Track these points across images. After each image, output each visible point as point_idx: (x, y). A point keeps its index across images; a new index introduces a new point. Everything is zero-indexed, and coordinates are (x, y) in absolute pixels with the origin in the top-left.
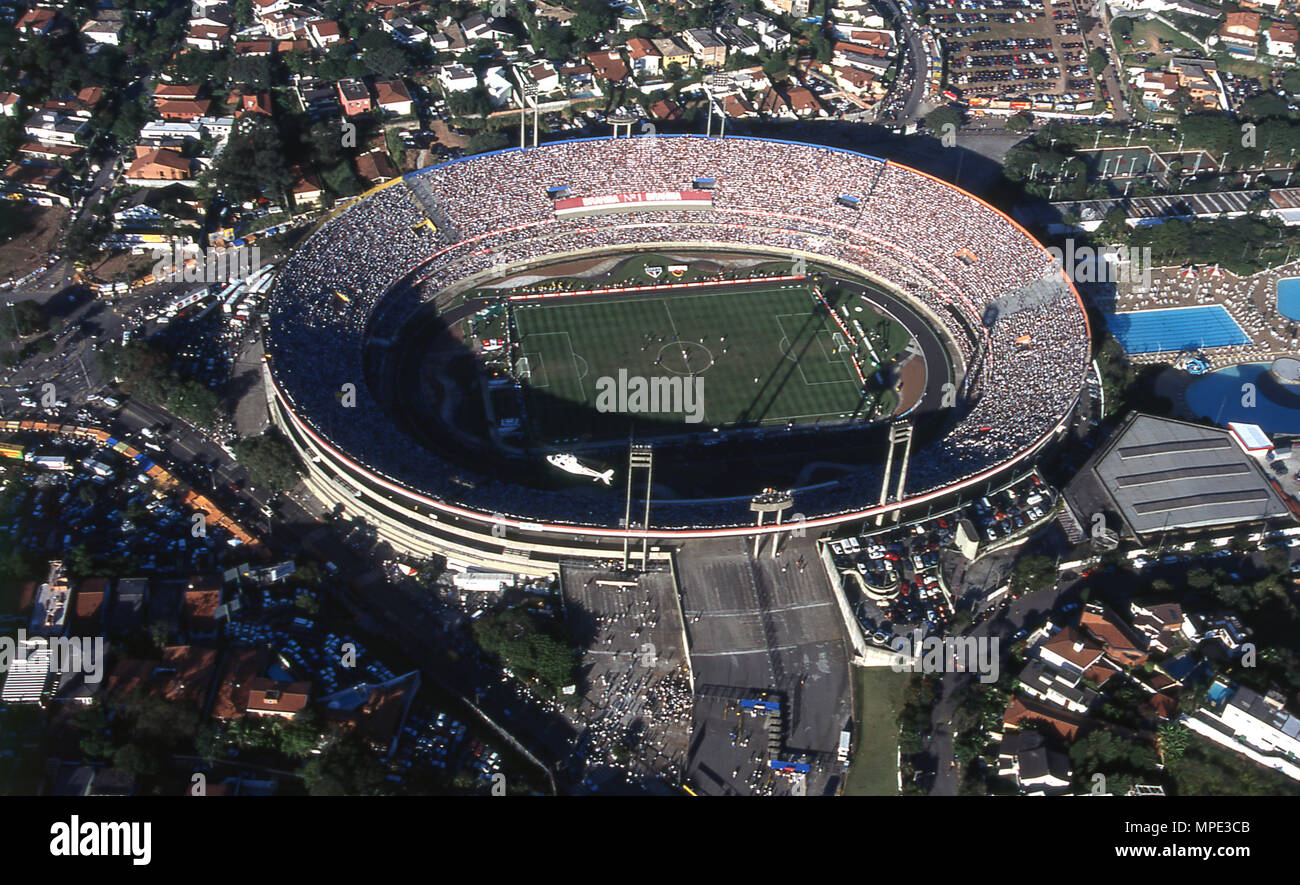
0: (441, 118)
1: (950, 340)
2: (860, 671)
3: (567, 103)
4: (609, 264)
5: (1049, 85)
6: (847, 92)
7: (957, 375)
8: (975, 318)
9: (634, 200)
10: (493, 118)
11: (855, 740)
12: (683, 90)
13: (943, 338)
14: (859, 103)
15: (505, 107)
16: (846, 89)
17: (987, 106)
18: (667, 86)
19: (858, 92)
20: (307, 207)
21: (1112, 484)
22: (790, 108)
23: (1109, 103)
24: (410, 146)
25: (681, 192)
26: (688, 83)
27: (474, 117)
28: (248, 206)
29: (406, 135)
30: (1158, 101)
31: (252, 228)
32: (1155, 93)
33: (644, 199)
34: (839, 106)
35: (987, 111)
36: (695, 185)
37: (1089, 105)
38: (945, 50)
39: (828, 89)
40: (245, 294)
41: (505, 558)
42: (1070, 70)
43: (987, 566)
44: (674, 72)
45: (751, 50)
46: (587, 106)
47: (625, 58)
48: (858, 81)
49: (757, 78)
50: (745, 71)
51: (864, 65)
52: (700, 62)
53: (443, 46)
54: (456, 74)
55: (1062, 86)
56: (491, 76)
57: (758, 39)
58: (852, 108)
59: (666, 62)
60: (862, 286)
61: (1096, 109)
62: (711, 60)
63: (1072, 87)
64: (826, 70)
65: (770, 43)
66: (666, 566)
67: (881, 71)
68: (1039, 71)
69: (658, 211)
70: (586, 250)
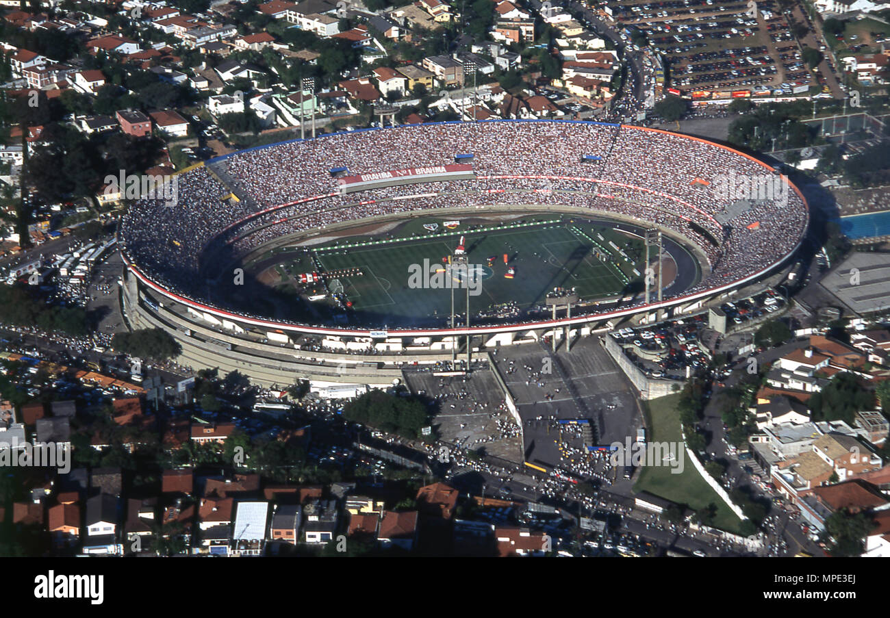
0: (216, 138)
1: (693, 248)
2: (645, 403)
3: (328, 120)
4: (392, 226)
5: (767, 79)
6: (579, 97)
7: (702, 267)
9: (405, 175)
10: (264, 136)
12: (430, 106)
13: (689, 248)
14: (592, 105)
15: (272, 126)
16: (578, 95)
17: (710, 97)
18: (416, 102)
19: (588, 94)
20: (109, 207)
21: (834, 290)
22: (529, 110)
23: (825, 86)
24: (194, 159)
25: (446, 166)
26: (434, 100)
27: (246, 134)
28: (56, 208)
29: (188, 150)
30: (871, 79)
31: (64, 223)
33: (414, 173)
34: (573, 108)
35: (710, 102)
36: (457, 160)
37: (805, 88)
38: (666, 62)
39: (561, 97)
40: (76, 262)
41: (358, 371)
42: (787, 66)
43: (736, 340)
44: (420, 91)
45: (487, 70)
46: (346, 122)
47: (374, 82)
48: (588, 85)
49: (495, 92)
50: (484, 87)
51: (590, 76)
52: (442, 82)
53: (203, 85)
54: (224, 102)
55: (779, 77)
56: (255, 103)
57: (492, 60)
58: (585, 109)
59: (412, 83)
60: (613, 223)
61: (813, 91)
62: (451, 79)
63: (789, 77)
64: (557, 83)
65: (504, 64)
66: (486, 365)
67: (607, 78)
68: (757, 70)
69: (427, 182)
70: (369, 218)
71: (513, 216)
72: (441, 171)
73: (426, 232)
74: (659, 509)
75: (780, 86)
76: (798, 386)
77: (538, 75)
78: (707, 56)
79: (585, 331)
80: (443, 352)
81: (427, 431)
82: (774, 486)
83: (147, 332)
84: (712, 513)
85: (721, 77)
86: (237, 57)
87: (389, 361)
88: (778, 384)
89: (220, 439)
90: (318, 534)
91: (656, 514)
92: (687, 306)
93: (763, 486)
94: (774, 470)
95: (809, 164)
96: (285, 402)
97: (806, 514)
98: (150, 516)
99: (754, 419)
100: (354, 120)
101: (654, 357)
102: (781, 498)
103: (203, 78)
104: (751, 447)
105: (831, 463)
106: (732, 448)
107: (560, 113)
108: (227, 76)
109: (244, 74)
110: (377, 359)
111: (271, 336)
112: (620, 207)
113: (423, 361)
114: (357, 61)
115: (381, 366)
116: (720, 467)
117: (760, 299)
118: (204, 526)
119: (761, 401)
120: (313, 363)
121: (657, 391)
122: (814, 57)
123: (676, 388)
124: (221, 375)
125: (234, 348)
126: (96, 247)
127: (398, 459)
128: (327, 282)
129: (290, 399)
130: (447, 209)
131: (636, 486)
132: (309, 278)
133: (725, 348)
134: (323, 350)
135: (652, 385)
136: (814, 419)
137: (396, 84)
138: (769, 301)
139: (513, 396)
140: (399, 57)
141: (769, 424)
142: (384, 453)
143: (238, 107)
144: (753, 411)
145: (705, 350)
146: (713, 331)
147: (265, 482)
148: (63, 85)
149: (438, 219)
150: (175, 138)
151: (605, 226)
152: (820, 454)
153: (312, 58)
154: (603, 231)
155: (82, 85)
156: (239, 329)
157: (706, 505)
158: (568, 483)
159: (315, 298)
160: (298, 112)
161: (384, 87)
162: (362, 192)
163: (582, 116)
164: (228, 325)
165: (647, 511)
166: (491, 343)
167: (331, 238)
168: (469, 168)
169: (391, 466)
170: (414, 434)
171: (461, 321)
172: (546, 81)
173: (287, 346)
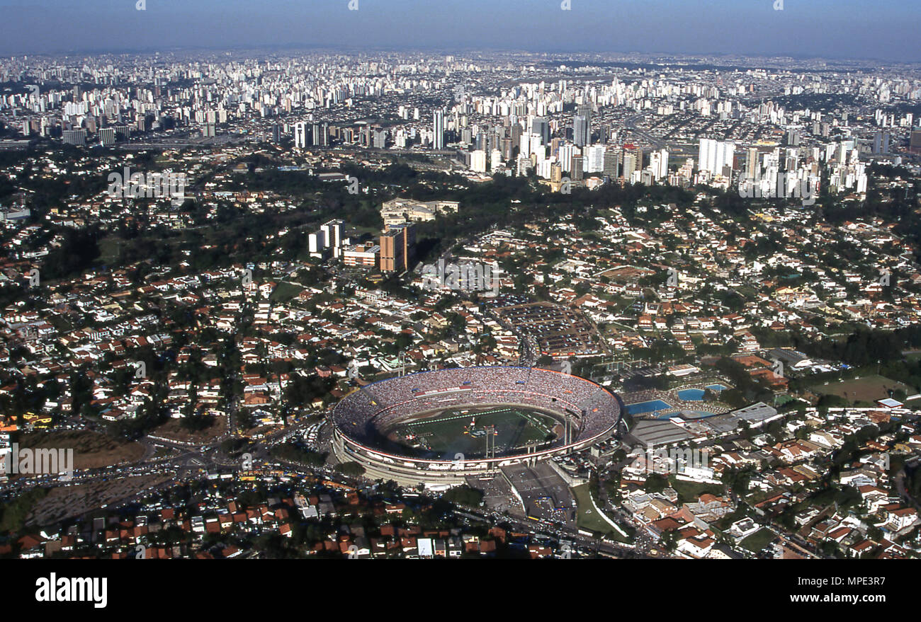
2: (572, 488)
4: (439, 413)
5: (580, 347)
6: (506, 356)
8: (580, 415)
10: (378, 375)
11: (576, 502)
12: (445, 361)
14: (512, 359)
17: (559, 355)
18: (439, 359)
19: (510, 355)
20: (318, 408)
22: (487, 361)
23: (603, 350)
24: (350, 386)
25: (460, 387)
26: (446, 358)
27: (371, 375)
28: (296, 409)
29: (347, 382)
30: (621, 347)
31: (301, 415)
32: (619, 344)
34: (504, 360)
35: (560, 357)
36: (464, 384)
37: (596, 351)
38: (538, 341)
39: (499, 356)
40: (310, 432)
41: (446, 478)
42: (586, 342)
43: (603, 459)
44: (440, 354)
45: (468, 345)
46: (411, 368)
47: (421, 351)
48: (510, 351)
49: (472, 354)
50: (467, 352)
51: (509, 347)
52: (449, 351)
53: (349, 354)
54: (360, 361)
55: (584, 347)
56: (373, 361)
57: (468, 341)
58: (509, 361)
59: (437, 351)
60: (534, 410)
61: (599, 353)
62: (453, 349)
63: (588, 347)
64: (495, 350)
65: (473, 342)
66: (500, 474)
67: (516, 348)
68: (574, 344)
69: (452, 394)
70: (429, 410)
72: (458, 389)
73: (455, 416)
74: (591, 535)
75: (585, 350)
76: (636, 478)
77: (488, 347)
78: (553, 338)
79: (539, 458)
80: (481, 469)
81: (482, 504)
82: (635, 521)
83: (349, 463)
84: (612, 534)
85: (562, 347)
86: (362, 342)
87: (457, 474)
88: (627, 478)
89: (400, 511)
90: (455, 552)
91: (590, 537)
92: (578, 446)
93: (631, 522)
94: (635, 515)
95: (607, 383)
96: (415, 492)
97: (651, 533)
98: (382, 546)
99: (621, 493)
100: (414, 368)
101: (573, 469)
102: (639, 526)
103: (349, 351)
104: (622, 506)
105: (659, 511)
106: (614, 506)
107: (500, 363)
108: (358, 350)
109: (365, 349)
110: (454, 473)
111: (406, 464)
112: (534, 402)
113: (472, 473)
114: (412, 343)
115: (455, 476)
116: (612, 515)
117: (609, 441)
118: (405, 550)
119: (623, 486)
120: (425, 475)
121: (576, 483)
122: (596, 339)
123: (584, 481)
124: (385, 481)
125: (390, 469)
126: (317, 425)
127: (473, 517)
128: (419, 439)
129: (417, 491)
130: (461, 405)
131: (577, 525)
132: (411, 437)
133: (600, 463)
134: (430, 470)
135: (574, 481)
136: (647, 492)
137: (430, 352)
138: (612, 443)
139: (515, 486)
140: (429, 340)
141: (628, 495)
142: (466, 515)
143: (366, 363)
144: (620, 490)
145: (593, 465)
146: (594, 456)
147: (423, 529)
148: (290, 356)
149: (459, 410)
150: (341, 377)
151: (530, 411)
152: (654, 507)
153: (393, 342)
154: (529, 413)
155: (299, 355)
156: (392, 462)
157: (608, 531)
158: (548, 525)
159: (415, 446)
160: (391, 365)
161: (425, 353)
162: (425, 399)
163: (509, 364)
164: (386, 459)
165: (584, 535)
166: (501, 465)
167: (415, 419)
168: (469, 387)
169: (471, 520)
170: (476, 505)
171: (490, 455)
172: (491, 349)
173: (414, 468)
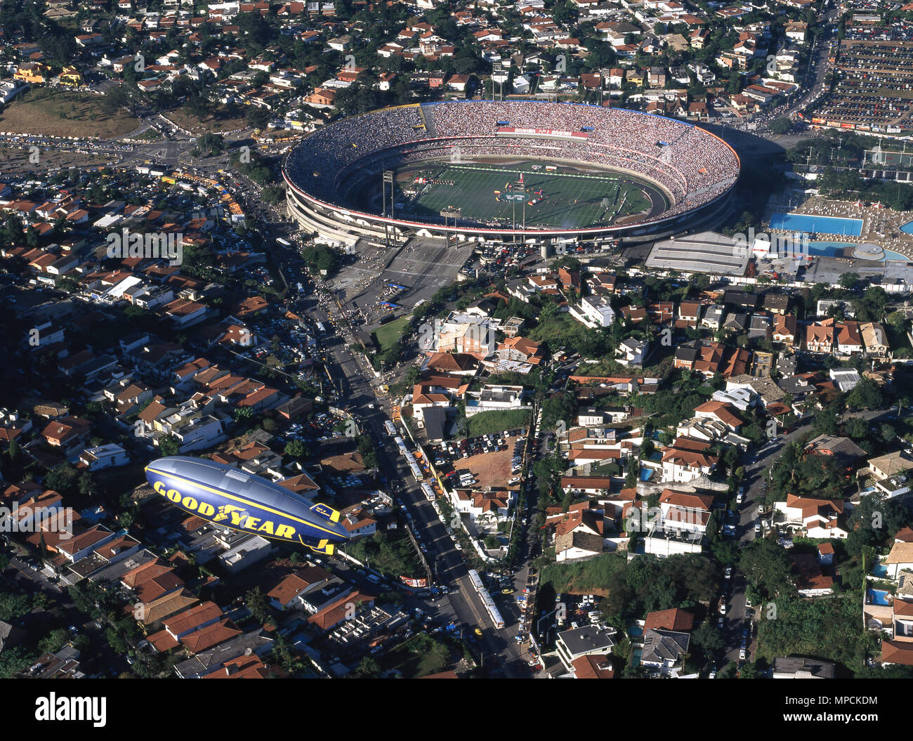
0: (481, 95)
4: (517, 162)
9: (544, 133)
18: (620, 93)
19: (739, 108)
21: (655, 249)
25: (573, 132)
33: (550, 133)
35: (824, 127)
36: (582, 129)
50: (674, 91)
51: (753, 96)
58: (732, 116)
67: (763, 100)
71: (597, 171)
73: (531, 169)
76: (519, 296)
77: (721, 90)
81: (324, 272)
88: (510, 292)
146: (539, 255)
149: (544, 163)
162: (515, 139)
167: (472, 162)
168: (587, 135)
172: (726, 94)
